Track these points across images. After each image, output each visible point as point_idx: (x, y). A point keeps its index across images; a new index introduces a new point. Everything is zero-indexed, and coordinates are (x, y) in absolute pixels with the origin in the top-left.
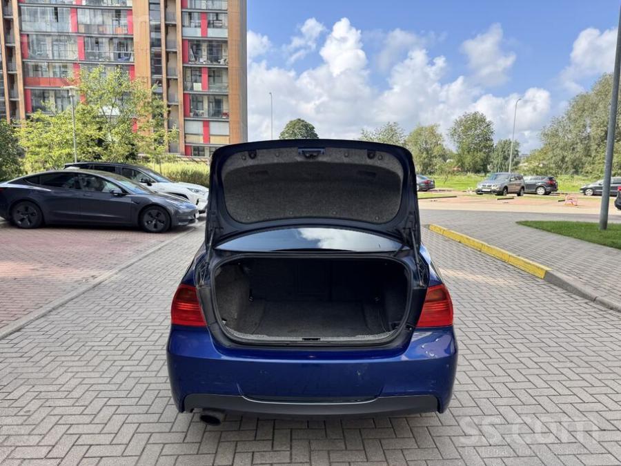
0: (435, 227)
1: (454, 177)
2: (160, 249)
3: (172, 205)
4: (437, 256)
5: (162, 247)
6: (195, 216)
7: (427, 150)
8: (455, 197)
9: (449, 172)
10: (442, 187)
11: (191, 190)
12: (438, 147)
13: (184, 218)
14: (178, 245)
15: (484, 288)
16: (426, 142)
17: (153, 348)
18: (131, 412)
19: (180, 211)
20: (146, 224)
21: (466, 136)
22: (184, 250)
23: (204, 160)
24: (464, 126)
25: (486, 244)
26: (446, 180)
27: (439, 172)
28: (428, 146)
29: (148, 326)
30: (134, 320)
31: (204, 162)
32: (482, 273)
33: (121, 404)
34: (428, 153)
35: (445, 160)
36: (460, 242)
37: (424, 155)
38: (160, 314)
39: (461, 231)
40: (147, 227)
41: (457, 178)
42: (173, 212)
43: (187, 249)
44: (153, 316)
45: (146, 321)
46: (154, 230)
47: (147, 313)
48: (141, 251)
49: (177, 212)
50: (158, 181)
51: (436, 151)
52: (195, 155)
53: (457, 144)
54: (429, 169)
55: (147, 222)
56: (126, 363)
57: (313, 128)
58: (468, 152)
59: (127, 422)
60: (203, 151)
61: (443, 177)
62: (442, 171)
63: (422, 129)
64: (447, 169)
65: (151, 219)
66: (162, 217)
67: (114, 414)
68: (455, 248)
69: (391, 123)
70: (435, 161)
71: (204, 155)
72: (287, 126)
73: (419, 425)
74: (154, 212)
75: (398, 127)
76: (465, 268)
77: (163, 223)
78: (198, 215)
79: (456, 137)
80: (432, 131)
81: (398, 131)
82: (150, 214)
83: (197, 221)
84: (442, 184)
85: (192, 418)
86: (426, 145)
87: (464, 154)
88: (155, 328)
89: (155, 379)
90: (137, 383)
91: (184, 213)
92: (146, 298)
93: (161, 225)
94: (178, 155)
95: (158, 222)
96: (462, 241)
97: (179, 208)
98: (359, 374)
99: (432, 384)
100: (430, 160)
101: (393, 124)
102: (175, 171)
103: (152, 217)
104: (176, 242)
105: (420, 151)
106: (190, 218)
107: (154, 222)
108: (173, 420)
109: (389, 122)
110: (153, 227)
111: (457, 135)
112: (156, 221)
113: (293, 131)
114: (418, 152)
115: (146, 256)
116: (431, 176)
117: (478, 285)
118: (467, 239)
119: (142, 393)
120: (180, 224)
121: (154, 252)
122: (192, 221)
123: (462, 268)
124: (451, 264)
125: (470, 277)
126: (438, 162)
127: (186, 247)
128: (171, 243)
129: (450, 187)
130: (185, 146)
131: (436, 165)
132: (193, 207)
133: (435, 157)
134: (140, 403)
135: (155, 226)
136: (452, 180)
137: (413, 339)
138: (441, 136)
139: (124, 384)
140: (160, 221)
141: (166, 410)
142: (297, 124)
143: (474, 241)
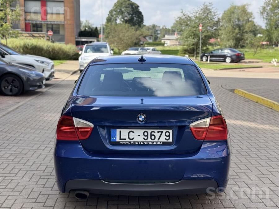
0: (239, 91)
1: (262, 50)
2: (17, 108)
3: (24, 73)
4: (237, 112)
5: (20, 106)
6: (42, 83)
7: (239, 27)
8: (261, 67)
9: (258, 46)
10: (252, 59)
11: (37, 61)
12: (250, 23)
13: (34, 84)
14: (31, 105)
15: (269, 134)
16: (239, 20)
17: (30, 169)
18: (25, 202)
19: (31, 79)
20: (3, 89)
21: (274, 13)
22: (37, 108)
23: (42, 35)
24: (272, 5)
25: (276, 103)
26: (255, 52)
27: (249, 45)
28: (240, 23)
29: (23, 157)
30: (12, 154)
31: (42, 37)
32: (270, 124)
33: (17, 198)
34: (240, 29)
35: (255, 35)
36: (257, 102)
37: (237, 31)
38: (30, 150)
39: (259, 94)
40: (4, 91)
41: (265, 51)
42: (25, 79)
43: (39, 108)
44: (24, 152)
45: (21, 154)
46: (10, 93)
47: (20, 150)
48: (3, 109)
49: (28, 79)
50: (10, 54)
51: (247, 27)
52: (34, 31)
53: (265, 21)
54: (241, 43)
55: (5, 87)
56: (14, 178)
57: (138, 7)
58: (276, 28)
59: (23, 206)
60: (41, 27)
61: (253, 50)
62: (252, 45)
63: (235, 8)
64: (257, 43)
65: (8, 84)
66: (17, 83)
67: (14, 203)
68: (252, 107)
69: (207, 4)
70: (246, 36)
71: (41, 31)
72: (115, 5)
73: (209, 207)
74: (10, 79)
75: (213, 6)
76: (257, 121)
77: (17, 88)
78: (44, 82)
79: (265, 14)
80: (244, 10)
81: (212, 10)
82: (6, 81)
83: (44, 87)
84: (252, 56)
85: (65, 204)
86: (238, 22)
87: (272, 29)
88: (29, 158)
89: (36, 186)
90: (24, 188)
91: (34, 80)
92: (16, 141)
93: (16, 90)
94: (19, 31)
95: (13, 88)
96: (259, 102)
97: (30, 76)
98: (170, 166)
99: (214, 173)
100: (242, 35)
101: (208, 4)
102: (18, 45)
103: (8, 83)
104: (29, 103)
105: (233, 27)
106: (38, 84)
107: (10, 87)
108: (53, 206)
109: (205, 3)
110: (9, 91)
111: (266, 13)
112: (12, 87)
113: (120, 10)
114: (231, 28)
115: (8, 113)
116: (242, 50)
117: (264, 131)
118: (263, 99)
119: (29, 193)
120: (31, 89)
121: (13, 110)
122: (40, 87)
123: (254, 120)
124: (247, 118)
125: (260, 126)
126: (249, 37)
127: (38, 107)
128: (25, 103)
129: (258, 59)
130: (26, 23)
131: (247, 40)
132: (41, 76)
133: (247, 32)
134: (29, 198)
135: (11, 90)
136: (261, 52)
137: (202, 147)
138: (252, 14)
139: (15, 189)
140: (15, 86)
141: (47, 201)
142: (124, 3)
143: (267, 101)
